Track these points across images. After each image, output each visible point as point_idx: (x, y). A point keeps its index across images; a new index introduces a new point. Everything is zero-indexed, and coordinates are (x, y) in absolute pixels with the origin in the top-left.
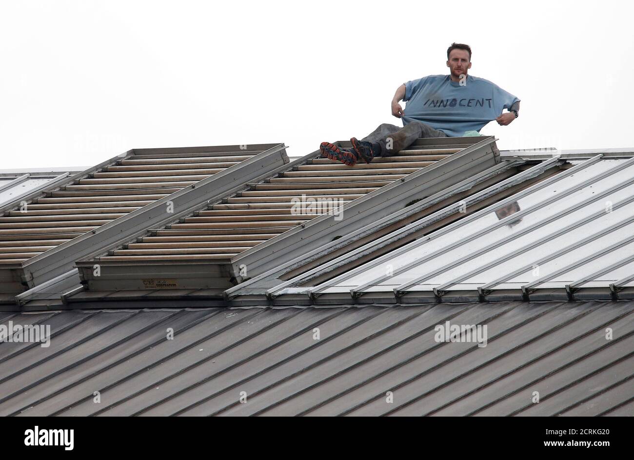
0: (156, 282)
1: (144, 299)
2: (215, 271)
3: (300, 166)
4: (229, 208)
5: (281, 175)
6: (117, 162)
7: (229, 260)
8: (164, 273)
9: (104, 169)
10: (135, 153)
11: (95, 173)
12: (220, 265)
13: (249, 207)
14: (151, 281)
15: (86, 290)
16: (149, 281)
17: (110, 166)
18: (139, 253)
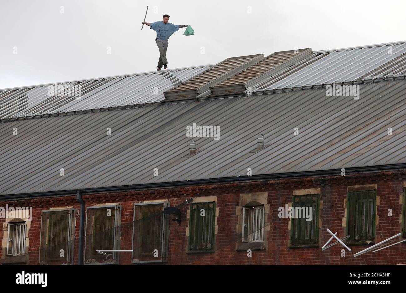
0: (228, 91)
1: (225, 95)
2: (241, 87)
3: (266, 59)
4: (247, 71)
5: (261, 62)
6: (225, 61)
7: (244, 84)
8: (230, 88)
9: (222, 63)
10: (229, 59)
11: (219, 65)
12: (242, 85)
13: (252, 70)
14: (227, 91)
15: (212, 94)
16: (226, 91)
17: (223, 63)
18: (225, 84)
